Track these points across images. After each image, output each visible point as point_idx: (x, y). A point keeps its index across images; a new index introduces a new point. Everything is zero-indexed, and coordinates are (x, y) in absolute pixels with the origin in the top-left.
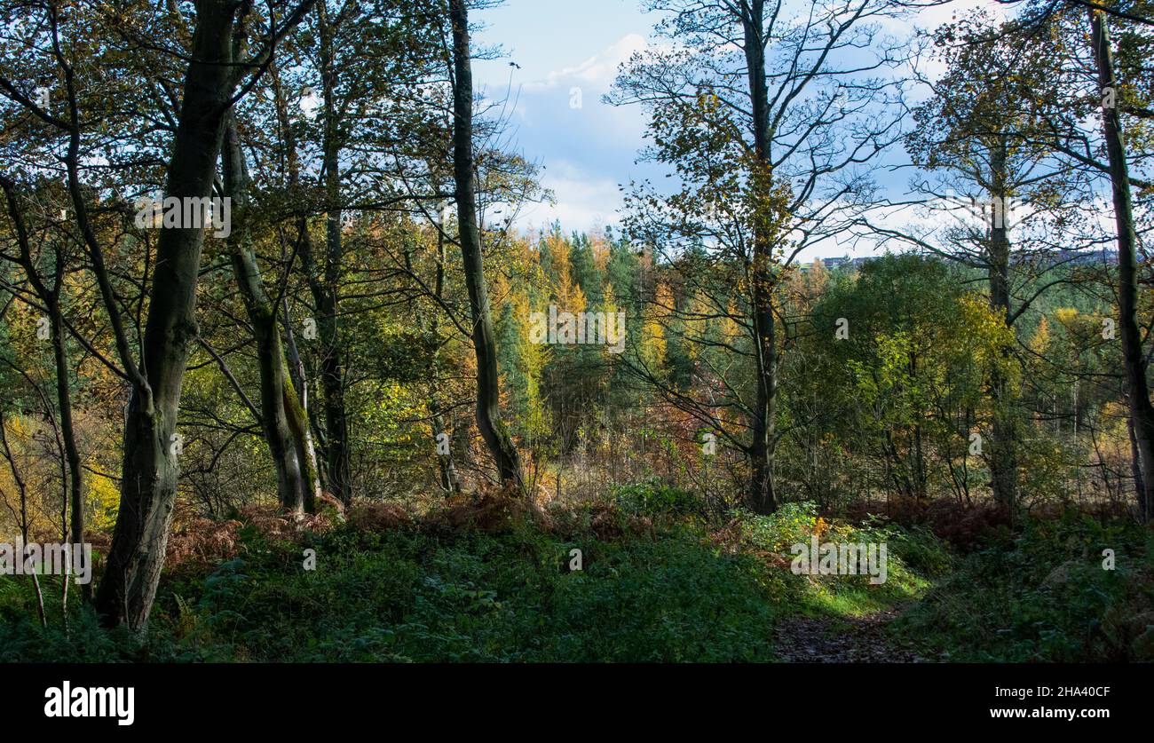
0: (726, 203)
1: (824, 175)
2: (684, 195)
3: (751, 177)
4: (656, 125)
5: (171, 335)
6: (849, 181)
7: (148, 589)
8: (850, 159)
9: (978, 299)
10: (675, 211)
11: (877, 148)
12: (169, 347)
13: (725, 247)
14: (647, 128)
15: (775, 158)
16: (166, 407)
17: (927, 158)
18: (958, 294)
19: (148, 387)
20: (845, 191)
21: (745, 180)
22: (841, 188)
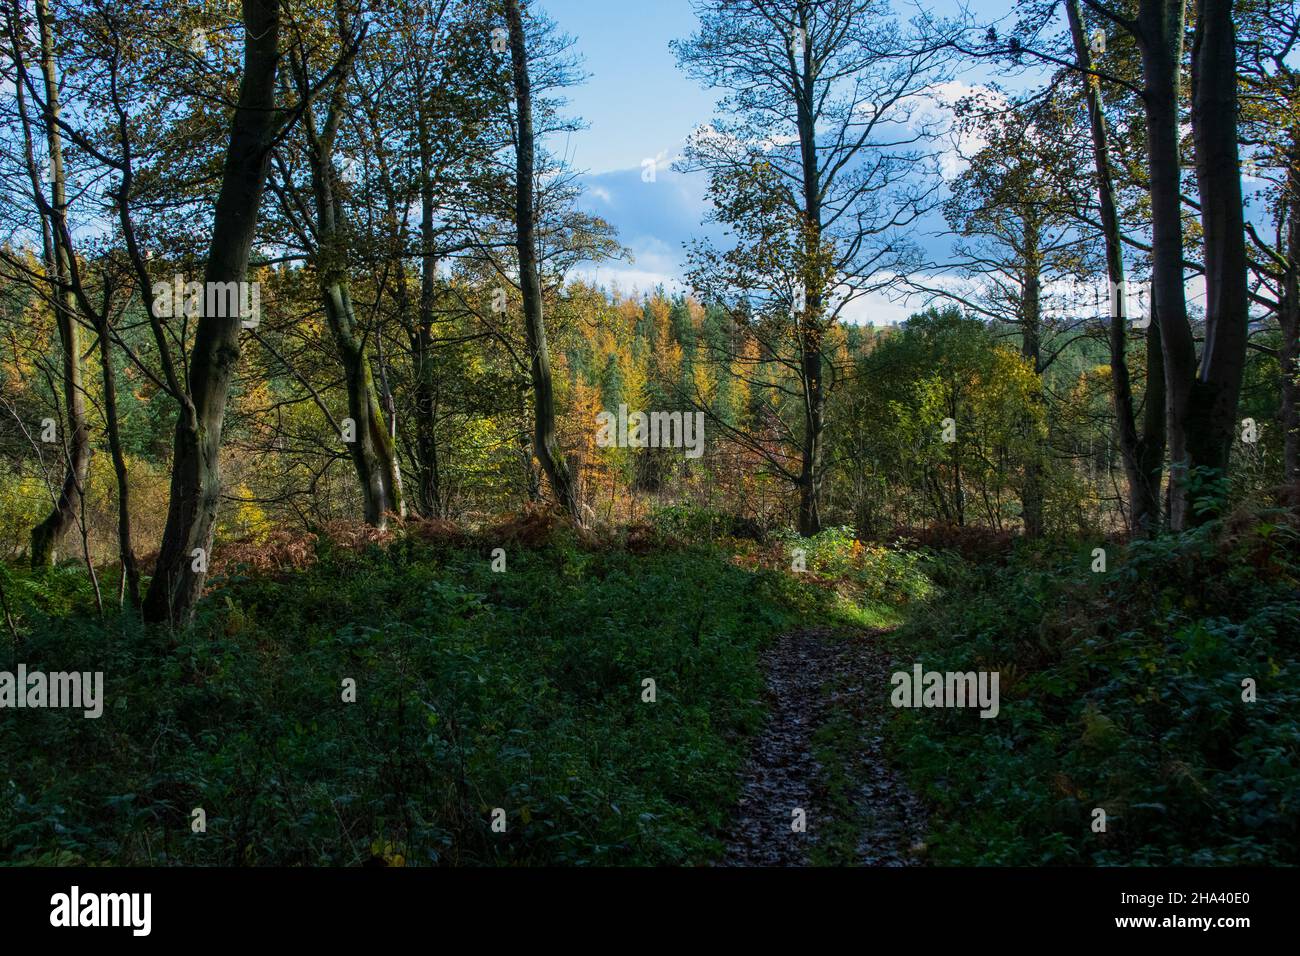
0: (776, 259)
1: (867, 236)
2: (739, 250)
3: (800, 236)
4: (714, 189)
5: (215, 358)
6: (890, 242)
7: (193, 591)
8: (892, 222)
9: (1010, 352)
10: (732, 265)
11: (917, 213)
12: (213, 369)
13: (777, 298)
14: (706, 192)
15: (823, 220)
16: (209, 425)
17: (963, 225)
18: (993, 345)
19: (191, 405)
20: (886, 250)
21: (794, 238)
22: (882, 247)
